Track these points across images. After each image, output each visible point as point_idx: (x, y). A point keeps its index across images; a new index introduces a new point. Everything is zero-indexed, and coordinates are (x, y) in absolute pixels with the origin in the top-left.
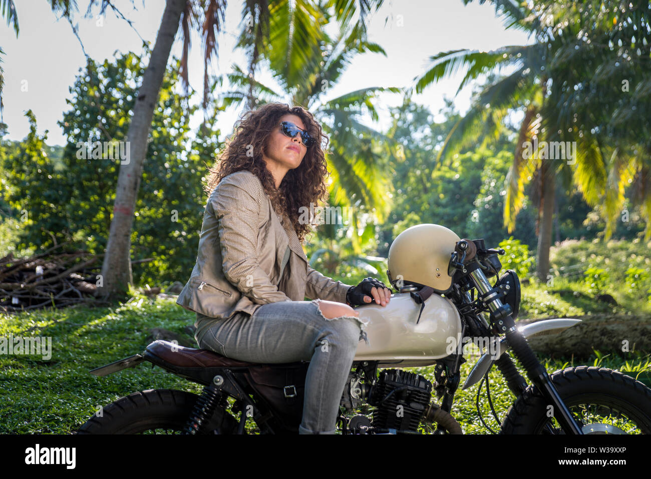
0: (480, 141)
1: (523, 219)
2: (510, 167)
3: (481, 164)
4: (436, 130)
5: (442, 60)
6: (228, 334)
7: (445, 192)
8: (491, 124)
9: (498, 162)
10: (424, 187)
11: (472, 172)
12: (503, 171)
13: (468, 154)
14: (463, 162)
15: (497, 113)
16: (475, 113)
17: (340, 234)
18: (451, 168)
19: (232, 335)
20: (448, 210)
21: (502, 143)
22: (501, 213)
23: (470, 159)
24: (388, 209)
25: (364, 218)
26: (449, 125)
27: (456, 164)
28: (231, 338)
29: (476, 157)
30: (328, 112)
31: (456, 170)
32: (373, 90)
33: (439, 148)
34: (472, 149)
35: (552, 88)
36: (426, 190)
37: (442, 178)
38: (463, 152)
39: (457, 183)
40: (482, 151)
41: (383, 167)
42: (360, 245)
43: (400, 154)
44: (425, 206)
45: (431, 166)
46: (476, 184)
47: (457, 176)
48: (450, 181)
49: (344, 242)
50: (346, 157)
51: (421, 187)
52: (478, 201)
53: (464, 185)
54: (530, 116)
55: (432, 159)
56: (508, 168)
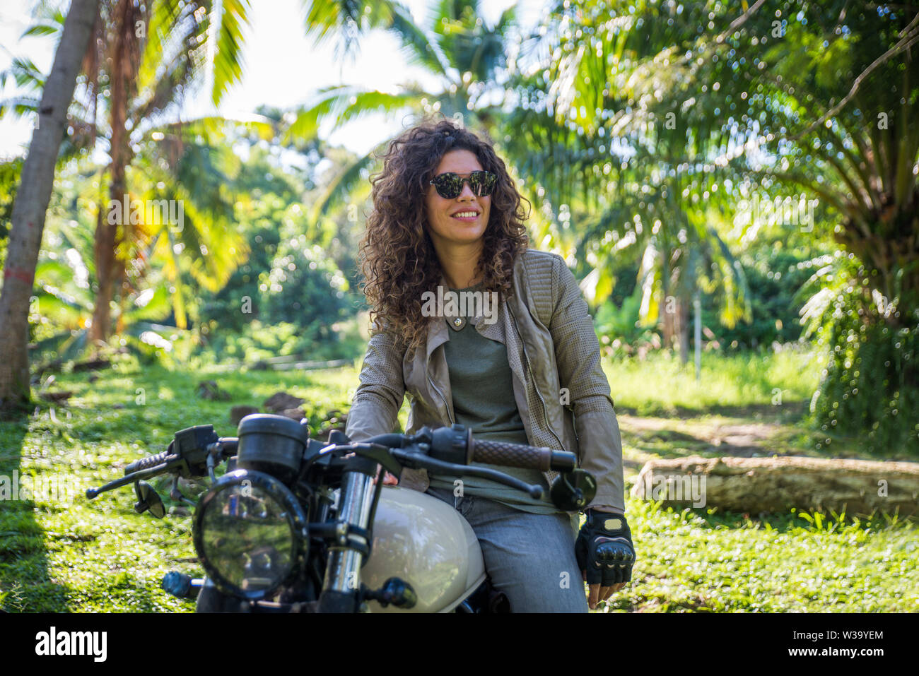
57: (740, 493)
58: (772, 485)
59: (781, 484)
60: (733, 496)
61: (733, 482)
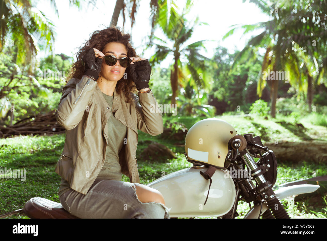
0: (248, 60)
1: (265, 91)
2: (260, 70)
3: (248, 70)
4: (231, 56)
5: (232, 28)
6: (73, 200)
7: (234, 80)
8: (252, 53)
9: (254, 68)
10: (226, 77)
11: (245, 73)
12: (257, 72)
13: (243, 66)
14: (241, 68)
15: (255, 49)
16: (246, 49)
17: (193, 97)
18: (236, 70)
19: (75, 202)
20: (235, 87)
21: (256, 61)
22: (256, 89)
23: (244, 68)
24: (211, 87)
25: (203, 91)
26: (236, 54)
27: (239, 69)
28: (74, 203)
29: (246, 67)
30: (187, 50)
31: (238, 71)
32: (205, 40)
33: (231, 63)
34: (245, 63)
35: (278, 38)
36: (227, 79)
37: (233, 75)
38: (241, 64)
39: (239, 77)
40: (249, 64)
41: (210, 71)
42: (201, 101)
43: (216, 66)
44: (226, 85)
45: (228, 70)
46: (246, 77)
47: (238, 74)
48: (236, 76)
49: (195, 100)
50: (194, 67)
51: (225, 78)
52: (247, 83)
53: (242, 77)
54: (268, 50)
55: (228, 68)
56: (259, 71)
57: (291, 154)
58: (303, 151)
59: (306, 150)
60: (289, 155)
61: (289, 150)
